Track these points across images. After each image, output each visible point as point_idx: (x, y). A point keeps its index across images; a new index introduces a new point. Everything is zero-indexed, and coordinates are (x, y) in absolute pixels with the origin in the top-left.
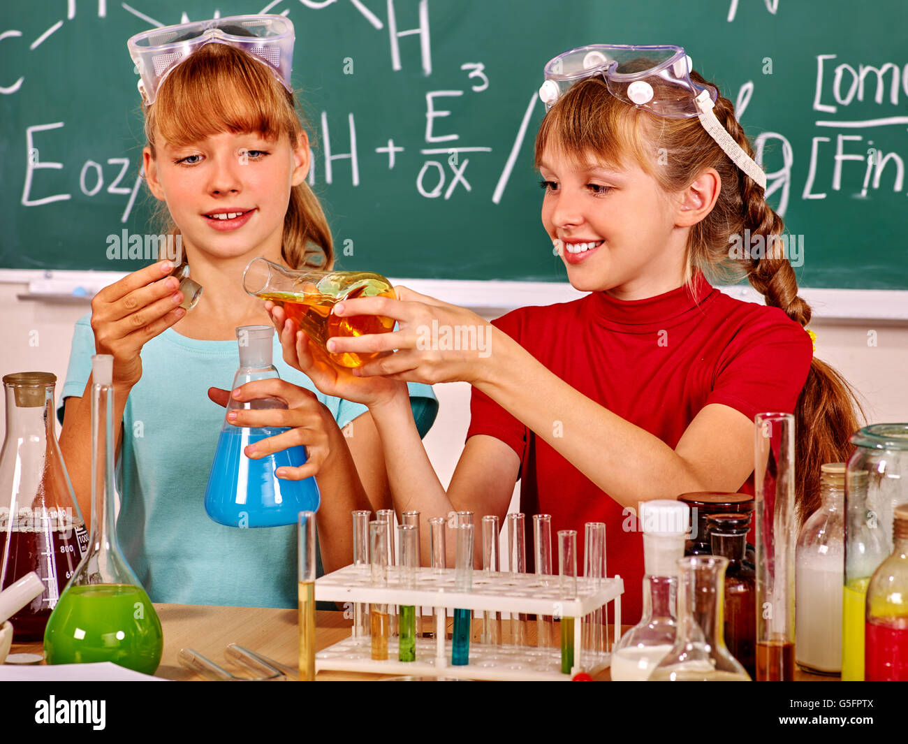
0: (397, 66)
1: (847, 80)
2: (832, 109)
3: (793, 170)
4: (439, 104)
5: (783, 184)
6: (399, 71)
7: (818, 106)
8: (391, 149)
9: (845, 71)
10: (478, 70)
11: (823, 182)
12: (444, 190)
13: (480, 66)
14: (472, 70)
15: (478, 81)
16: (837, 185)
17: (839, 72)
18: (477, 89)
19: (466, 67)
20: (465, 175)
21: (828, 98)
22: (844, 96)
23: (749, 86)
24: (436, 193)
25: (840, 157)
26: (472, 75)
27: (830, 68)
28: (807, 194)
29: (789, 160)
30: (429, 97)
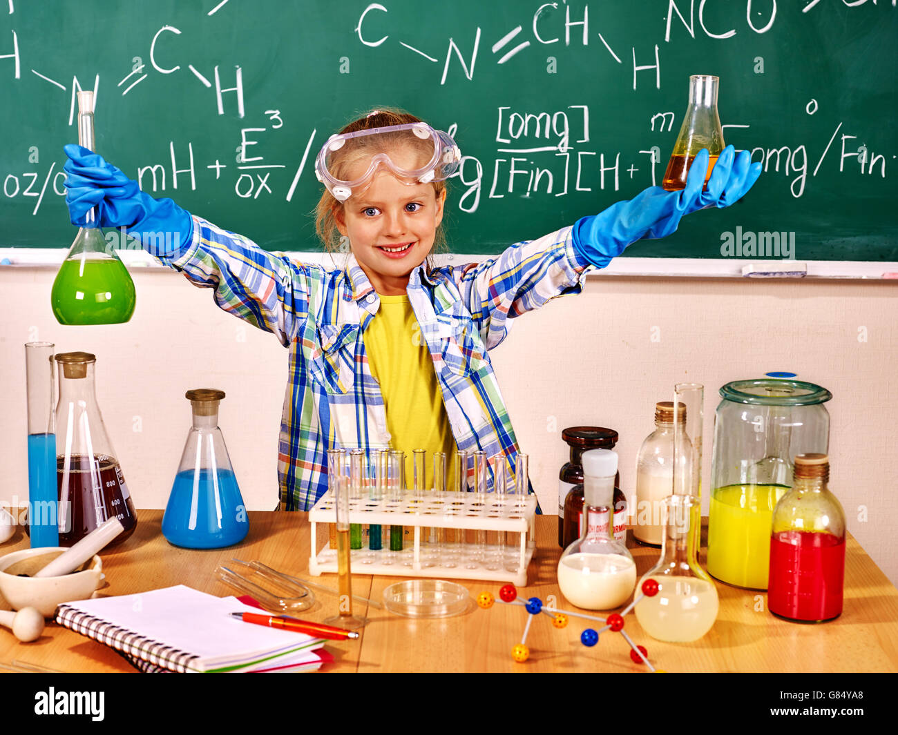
0: (221, 111)
1: (517, 123)
2: (508, 141)
3: (482, 180)
4: (250, 136)
5: (477, 188)
6: (222, 115)
7: (499, 139)
8: (218, 166)
9: (516, 117)
10: (276, 114)
11: (502, 187)
12: (253, 193)
13: (278, 112)
14: (273, 114)
15: (276, 122)
16: (511, 190)
17: (512, 117)
18: (274, 127)
19: (267, 112)
20: (267, 183)
21: (505, 134)
22: (515, 133)
23: (455, 126)
24: (248, 195)
25: (512, 172)
26: (272, 118)
27: (506, 115)
28: (491, 195)
29: (480, 174)
30: (243, 132)
